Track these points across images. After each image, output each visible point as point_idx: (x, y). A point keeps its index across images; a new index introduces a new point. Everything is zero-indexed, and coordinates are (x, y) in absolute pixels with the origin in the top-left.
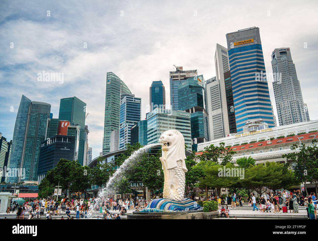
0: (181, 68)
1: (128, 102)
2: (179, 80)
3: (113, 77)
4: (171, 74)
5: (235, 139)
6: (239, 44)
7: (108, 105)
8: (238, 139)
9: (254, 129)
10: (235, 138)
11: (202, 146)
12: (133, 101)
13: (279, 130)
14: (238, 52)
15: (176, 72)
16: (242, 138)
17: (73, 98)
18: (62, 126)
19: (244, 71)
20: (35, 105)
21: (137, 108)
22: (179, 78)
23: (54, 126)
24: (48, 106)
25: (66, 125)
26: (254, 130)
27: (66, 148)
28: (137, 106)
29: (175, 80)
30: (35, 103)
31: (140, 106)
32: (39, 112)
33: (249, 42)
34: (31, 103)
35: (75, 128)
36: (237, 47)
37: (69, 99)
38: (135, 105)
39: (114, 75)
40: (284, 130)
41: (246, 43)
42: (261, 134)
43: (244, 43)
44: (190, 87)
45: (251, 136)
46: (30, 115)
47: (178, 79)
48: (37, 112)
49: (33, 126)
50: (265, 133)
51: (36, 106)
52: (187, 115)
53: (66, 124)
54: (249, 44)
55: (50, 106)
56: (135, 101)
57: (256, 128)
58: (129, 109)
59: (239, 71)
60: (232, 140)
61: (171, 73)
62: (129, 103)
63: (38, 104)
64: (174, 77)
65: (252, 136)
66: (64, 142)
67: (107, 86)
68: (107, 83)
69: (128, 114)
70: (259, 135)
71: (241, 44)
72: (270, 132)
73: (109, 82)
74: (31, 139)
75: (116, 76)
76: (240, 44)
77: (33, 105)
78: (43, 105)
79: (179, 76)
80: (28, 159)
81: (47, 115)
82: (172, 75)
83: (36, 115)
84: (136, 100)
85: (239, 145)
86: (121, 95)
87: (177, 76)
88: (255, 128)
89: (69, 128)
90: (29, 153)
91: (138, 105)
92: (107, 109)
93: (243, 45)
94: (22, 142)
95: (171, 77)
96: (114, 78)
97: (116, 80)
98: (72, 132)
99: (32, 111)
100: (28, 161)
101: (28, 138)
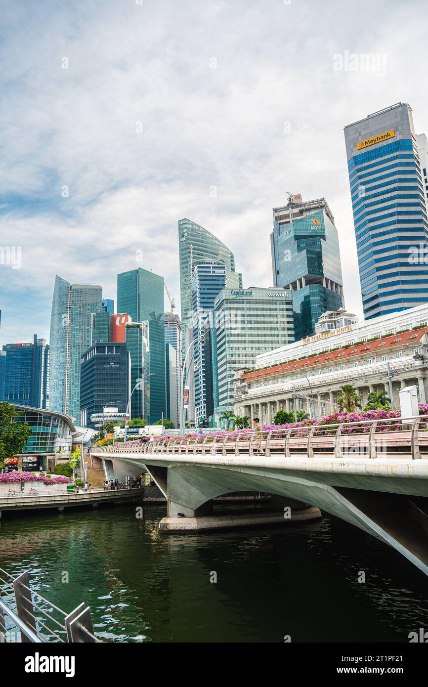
0: (299, 197)
1: (201, 276)
2: (291, 222)
3: (190, 226)
4: (276, 212)
5: (302, 347)
6: (367, 145)
7: (185, 280)
8: (307, 346)
9: (327, 328)
10: (303, 345)
11: (261, 359)
12: (210, 272)
13: (360, 329)
14: (364, 162)
15: (286, 208)
16: (312, 344)
17: (137, 272)
18: (117, 323)
19: (373, 200)
20: (76, 290)
21: (219, 285)
22: (290, 220)
23: (102, 325)
24: (97, 290)
25: (123, 321)
26: (327, 330)
27: (112, 364)
28: (219, 280)
29: (283, 223)
30: (76, 288)
31: (224, 280)
32: (84, 302)
33: (386, 138)
34: (71, 287)
35: (138, 326)
36: (363, 151)
37: (130, 274)
38: (216, 280)
39: (192, 223)
40: (367, 329)
41: (380, 140)
42: (336, 337)
43: (377, 141)
44: (295, 239)
45: (322, 341)
46: (70, 308)
47: (289, 222)
48: (81, 302)
49: (77, 326)
50: (341, 336)
51: (78, 292)
52: (283, 295)
53: (124, 319)
54: (385, 143)
55: (101, 290)
56: (214, 272)
57: (332, 325)
58: (204, 289)
59: (364, 201)
60: (299, 348)
61: (276, 210)
62: (202, 278)
63: (81, 287)
64: (280, 218)
65: (325, 341)
66: (110, 353)
67: (180, 246)
68: (180, 240)
69: (203, 298)
70: (334, 338)
71: (371, 144)
72: (349, 334)
73: (183, 236)
74: (76, 349)
75: (196, 225)
76: (369, 144)
77: (73, 290)
78: (89, 289)
79: (290, 215)
80: (76, 382)
81: (97, 305)
82: (276, 214)
83: (80, 307)
84: (216, 271)
85: (296, 360)
86: (192, 262)
87: (287, 216)
88: (329, 326)
89: (128, 327)
90: (76, 372)
91: (221, 278)
92: (184, 288)
93: (374, 145)
94: (62, 354)
95: (276, 218)
96: (192, 230)
97: (197, 231)
98: (132, 333)
99: (73, 301)
100: (76, 386)
101: (71, 347)
